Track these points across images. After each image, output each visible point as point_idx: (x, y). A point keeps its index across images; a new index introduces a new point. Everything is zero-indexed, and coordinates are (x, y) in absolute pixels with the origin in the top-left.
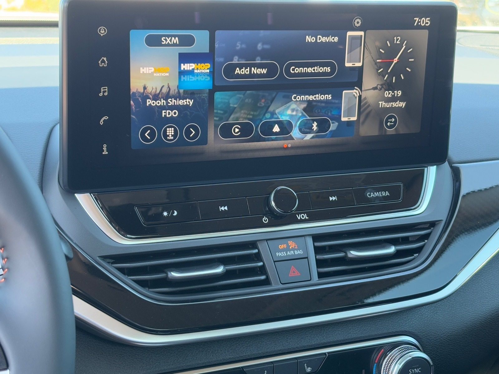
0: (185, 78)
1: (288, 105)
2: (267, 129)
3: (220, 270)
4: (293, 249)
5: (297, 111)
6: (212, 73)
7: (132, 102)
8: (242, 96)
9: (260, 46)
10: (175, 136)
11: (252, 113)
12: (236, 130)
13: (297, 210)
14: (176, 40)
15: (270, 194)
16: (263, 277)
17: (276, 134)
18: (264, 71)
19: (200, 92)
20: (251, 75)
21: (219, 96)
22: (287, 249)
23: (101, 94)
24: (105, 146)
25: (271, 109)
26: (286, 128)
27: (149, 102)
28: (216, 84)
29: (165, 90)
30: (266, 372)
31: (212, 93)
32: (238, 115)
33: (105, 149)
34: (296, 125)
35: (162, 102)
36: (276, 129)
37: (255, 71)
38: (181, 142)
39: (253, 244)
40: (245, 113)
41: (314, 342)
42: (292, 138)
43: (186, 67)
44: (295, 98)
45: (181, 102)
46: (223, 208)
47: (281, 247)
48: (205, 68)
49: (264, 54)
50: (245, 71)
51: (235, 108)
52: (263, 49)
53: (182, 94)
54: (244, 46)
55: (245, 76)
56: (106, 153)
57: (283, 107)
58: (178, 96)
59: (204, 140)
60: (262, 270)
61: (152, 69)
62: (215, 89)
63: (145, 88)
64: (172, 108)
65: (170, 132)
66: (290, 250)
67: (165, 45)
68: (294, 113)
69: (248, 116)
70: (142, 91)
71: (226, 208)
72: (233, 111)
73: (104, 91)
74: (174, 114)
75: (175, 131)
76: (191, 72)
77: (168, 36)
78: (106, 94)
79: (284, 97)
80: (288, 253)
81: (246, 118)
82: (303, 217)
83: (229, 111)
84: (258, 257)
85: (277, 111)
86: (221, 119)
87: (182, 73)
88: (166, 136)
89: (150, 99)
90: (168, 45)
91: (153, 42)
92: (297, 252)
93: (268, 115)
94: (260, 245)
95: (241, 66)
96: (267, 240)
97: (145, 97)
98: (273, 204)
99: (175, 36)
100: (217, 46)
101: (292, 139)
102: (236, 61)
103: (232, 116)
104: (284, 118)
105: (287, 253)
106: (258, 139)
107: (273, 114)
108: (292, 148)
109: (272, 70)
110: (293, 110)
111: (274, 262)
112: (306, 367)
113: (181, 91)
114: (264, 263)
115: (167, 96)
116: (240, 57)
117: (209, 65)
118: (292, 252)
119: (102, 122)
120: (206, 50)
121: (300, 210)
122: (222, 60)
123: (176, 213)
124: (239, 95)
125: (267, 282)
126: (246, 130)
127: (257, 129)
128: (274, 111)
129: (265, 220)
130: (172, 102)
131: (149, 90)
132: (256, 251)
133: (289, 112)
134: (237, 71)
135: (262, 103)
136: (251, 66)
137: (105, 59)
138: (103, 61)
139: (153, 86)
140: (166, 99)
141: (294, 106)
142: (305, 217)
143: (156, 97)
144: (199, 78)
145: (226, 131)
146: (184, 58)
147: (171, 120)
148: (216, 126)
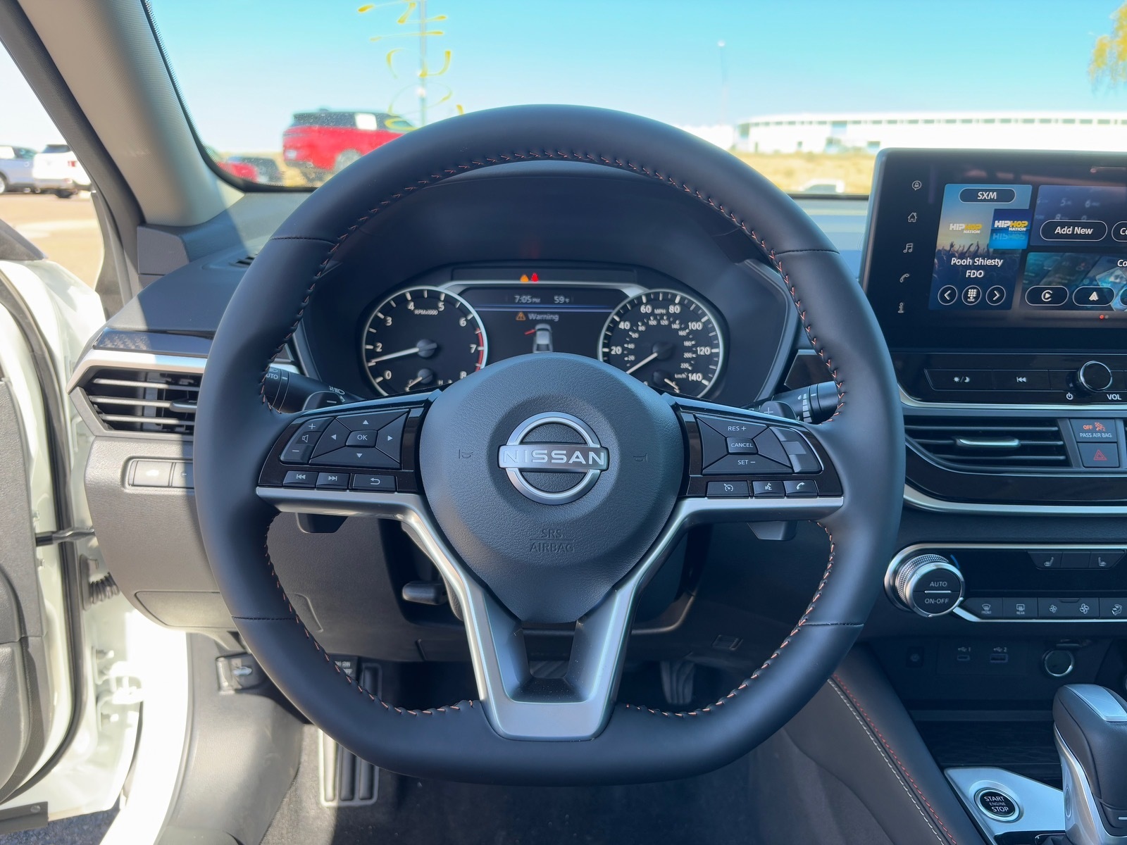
0: (997, 236)
1: (1111, 271)
2: (1083, 297)
3: (1015, 443)
4: (1100, 432)
5: (1122, 278)
6: (1029, 232)
7: (936, 260)
8: (1059, 258)
9: (1088, 204)
10: (976, 298)
11: (1068, 278)
12: (1046, 296)
13: (1108, 389)
14: (994, 195)
15: (1079, 369)
16: (1062, 458)
17: (1093, 302)
18: (1089, 231)
19: (1012, 252)
20: (1073, 236)
21: (1032, 257)
22: (1093, 431)
23: (905, 251)
24: (901, 305)
25: (1091, 274)
26: (1106, 296)
27: (954, 261)
28: (1031, 244)
29: (973, 249)
30: (1053, 558)
31: (1025, 253)
32: (1050, 279)
33: (901, 307)
34: (1117, 294)
35: (968, 261)
36: (1094, 297)
37: (1078, 230)
38: (981, 305)
39: (1051, 421)
40: (1059, 278)
41: (1111, 536)
42: (1110, 309)
43: (1000, 224)
44: (1121, 263)
45: (989, 262)
46: (1021, 379)
47: (1086, 427)
48: (1021, 226)
49: (1092, 213)
50: (1067, 231)
51: (1049, 271)
52: (1092, 207)
53: (991, 254)
54: (1069, 203)
55: (1066, 236)
56: (901, 311)
57: (1105, 273)
58: (987, 255)
59: (1008, 305)
60: (1062, 450)
61: (963, 226)
62: (1030, 248)
63: (952, 246)
64: (978, 268)
65: (972, 293)
66: (1096, 432)
67: (981, 200)
68: (1118, 281)
69: (1063, 281)
70: (948, 248)
71: (1024, 380)
72: (1046, 274)
73: (909, 248)
74: (979, 274)
75: (978, 293)
76: (1005, 230)
77: (986, 191)
78: (911, 251)
79: (1109, 261)
80: (1094, 435)
81: (1060, 283)
82: (1115, 397)
83: (1041, 274)
84: (1057, 435)
85: (1097, 277)
86: (1031, 283)
87: (995, 231)
88: (966, 297)
89: (955, 257)
90: (985, 200)
91: (969, 196)
92: (1104, 435)
93: (1086, 281)
94: (1060, 423)
95: (1063, 225)
96: (1070, 418)
97: (950, 254)
98: (1082, 379)
99: (993, 191)
100: (1038, 202)
101: (1112, 309)
102: (1058, 219)
103: (1044, 280)
104: (1105, 285)
105: (1092, 435)
106: (1070, 306)
107: (1093, 280)
108: (1109, 319)
109: (1098, 231)
110: (1117, 277)
111: (1077, 442)
112: (1099, 560)
113: (991, 250)
114: (1064, 442)
115: (974, 255)
116: (1063, 216)
117: (1026, 223)
118: (1099, 435)
119: (902, 280)
120: (1026, 206)
121: (1113, 390)
122: (1042, 217)
123: (967, 380)
124: (1056, 257)
125: (1066, 463)
126: (1058, 296)
127: (1071, 296)
128: (1095, 276)
129: (1070, 396)
130: (979, 261)
131: (956, 247)
132: (1056, 429)
133: (1112, 279)
134: (1058, 230)
135: (1082, 267)
136: (1075, 225)
137: (915, 214)
138: (913, 217)
139: (961, 244)
140: (973, 258)
141: (1118, 272)
142: (1118, 397)
143: (962, 256)
144: (1014, 237)
145: (1035, 296)
146: (1000, 215)
147: (975, 281)
148: (1024, 291)
